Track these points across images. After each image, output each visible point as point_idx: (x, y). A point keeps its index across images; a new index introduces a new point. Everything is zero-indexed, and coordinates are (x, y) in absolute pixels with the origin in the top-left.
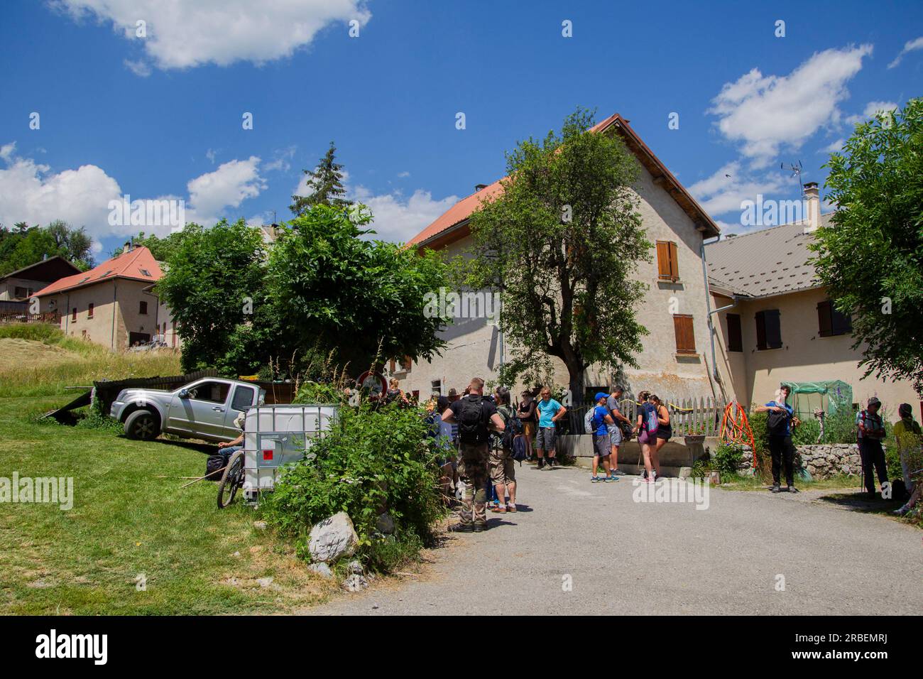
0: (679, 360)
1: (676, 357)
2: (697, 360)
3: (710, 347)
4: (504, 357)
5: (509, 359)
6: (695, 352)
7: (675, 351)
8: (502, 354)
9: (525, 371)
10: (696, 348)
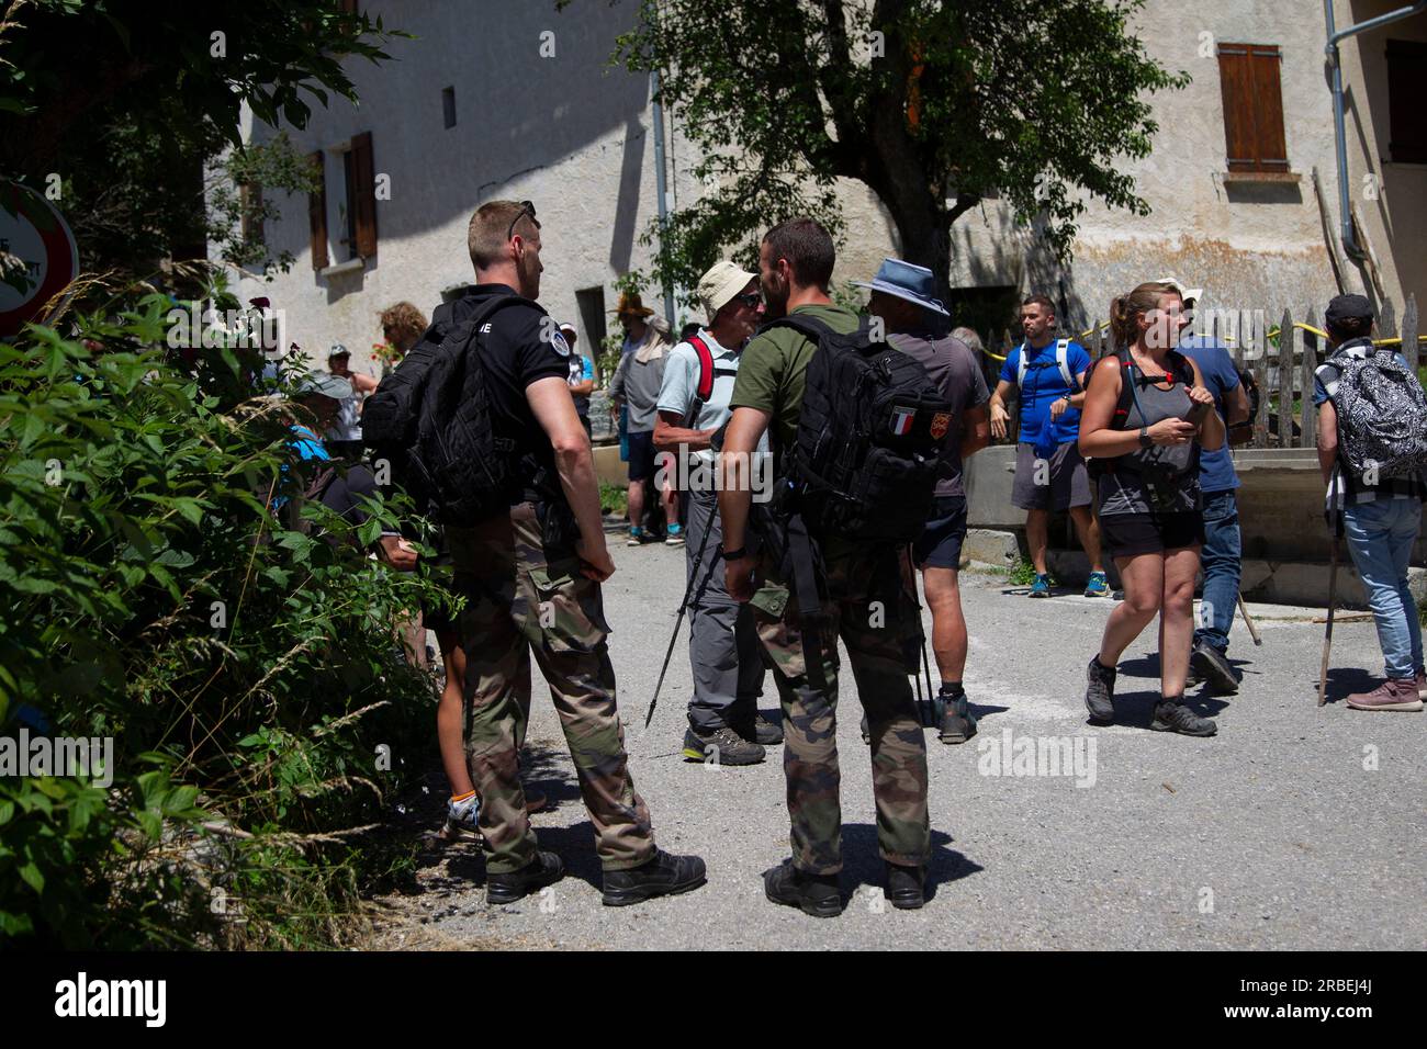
0: (1236, 192)
1: (1227, 184)
2: (1290, 193)
3: (1333, 150)
4: (669, 196)
5: (691, 194)
6: (1284, 168)
7: (1221, 165)
8: (663, 188)
9: (747, 238)
10: (1289, 151)
